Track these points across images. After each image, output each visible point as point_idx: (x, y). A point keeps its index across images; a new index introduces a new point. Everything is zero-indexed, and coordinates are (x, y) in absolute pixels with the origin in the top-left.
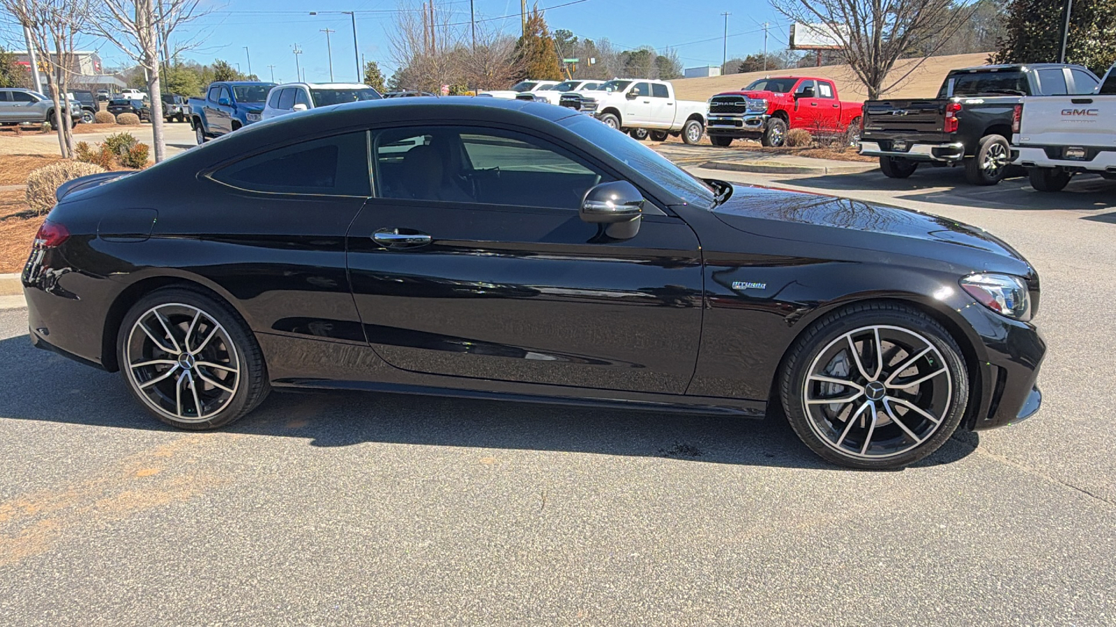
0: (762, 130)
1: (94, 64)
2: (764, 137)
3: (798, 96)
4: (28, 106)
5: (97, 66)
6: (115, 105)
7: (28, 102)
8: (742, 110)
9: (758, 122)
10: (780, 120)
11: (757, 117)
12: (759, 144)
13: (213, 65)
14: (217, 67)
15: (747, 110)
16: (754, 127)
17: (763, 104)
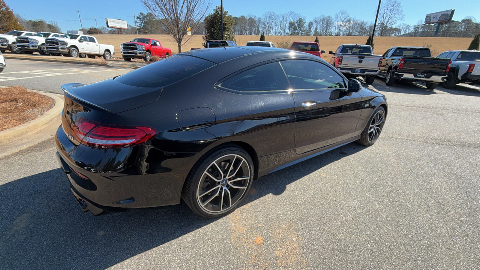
0: (144, 56)
2: (145, 59)
3: (152, 45)
8: (136, 49)
9: (143, 53)
10: (149, 53)
11: (143, 52)
12: (143, 60)
15: (138, 49)
16: (141, 55)
17: (143, 47)
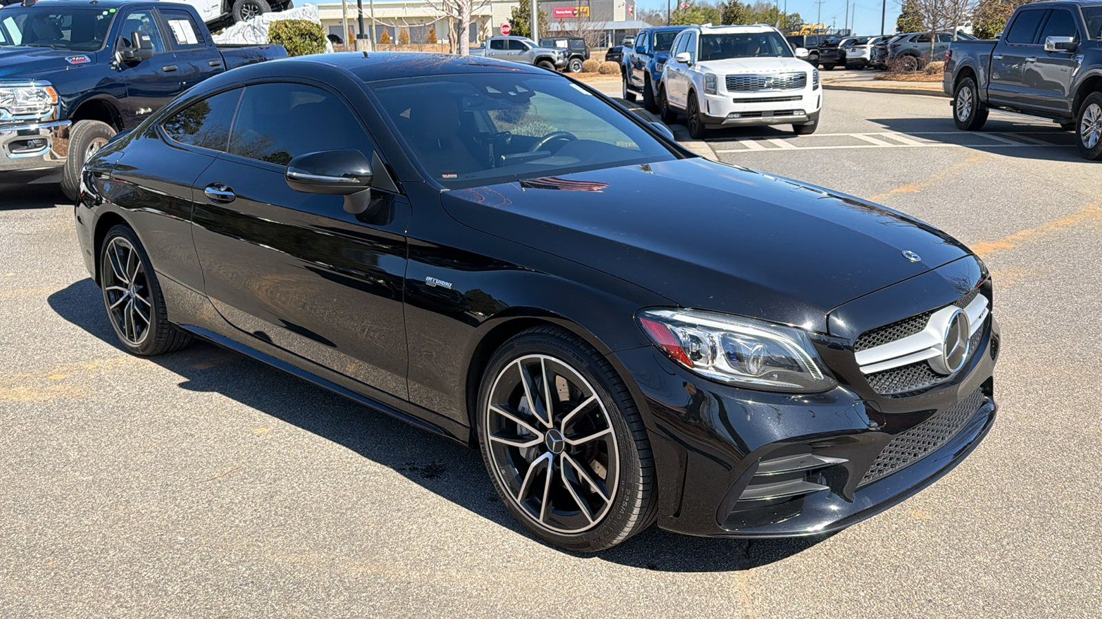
1: (627, 7)
4: (520, 54)
5: (630, 9)
6: (614, 52)
7: (520, 51)
13: (723, 3)
14: (726, 7)
